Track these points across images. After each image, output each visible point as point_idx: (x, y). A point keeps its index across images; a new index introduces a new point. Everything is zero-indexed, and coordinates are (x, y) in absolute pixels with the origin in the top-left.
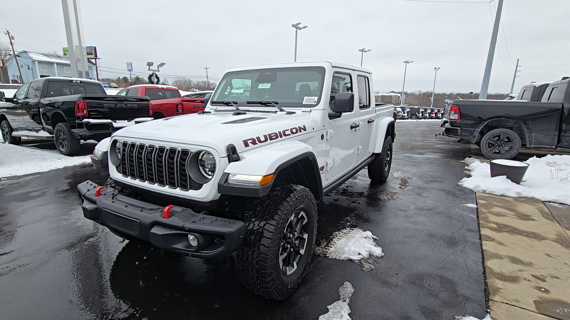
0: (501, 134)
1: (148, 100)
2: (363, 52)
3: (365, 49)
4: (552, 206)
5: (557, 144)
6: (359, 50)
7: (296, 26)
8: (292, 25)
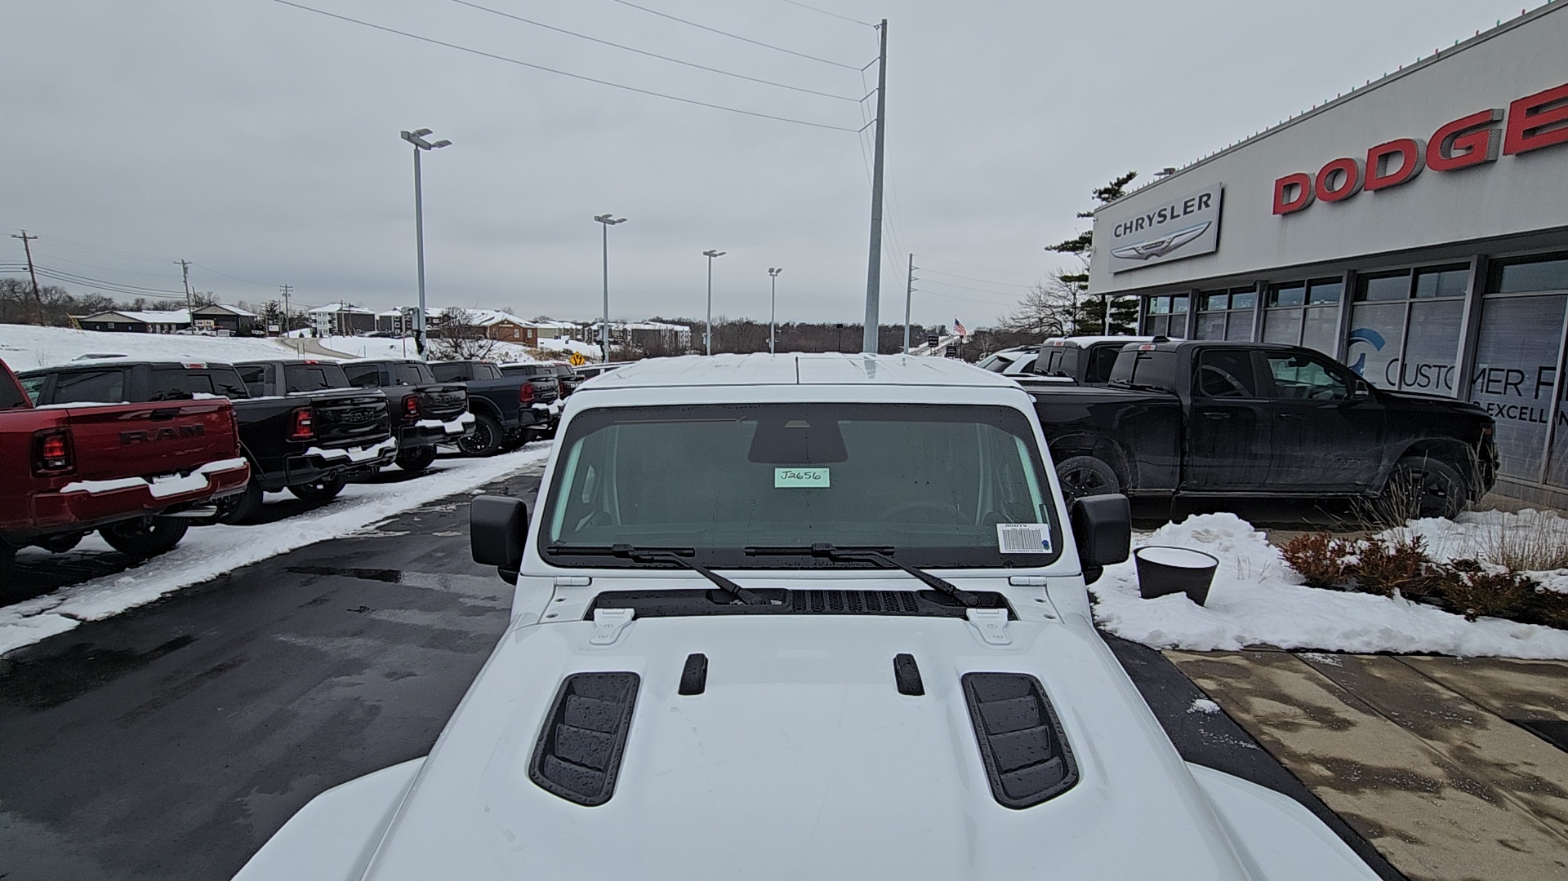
0: (1082, 470)
2: (605, 223)
3: (610, 216)
4: (1318, 663)
5: (1180, 484)
6: (595, 217)
7: (415, 138)
8: (402, 132)
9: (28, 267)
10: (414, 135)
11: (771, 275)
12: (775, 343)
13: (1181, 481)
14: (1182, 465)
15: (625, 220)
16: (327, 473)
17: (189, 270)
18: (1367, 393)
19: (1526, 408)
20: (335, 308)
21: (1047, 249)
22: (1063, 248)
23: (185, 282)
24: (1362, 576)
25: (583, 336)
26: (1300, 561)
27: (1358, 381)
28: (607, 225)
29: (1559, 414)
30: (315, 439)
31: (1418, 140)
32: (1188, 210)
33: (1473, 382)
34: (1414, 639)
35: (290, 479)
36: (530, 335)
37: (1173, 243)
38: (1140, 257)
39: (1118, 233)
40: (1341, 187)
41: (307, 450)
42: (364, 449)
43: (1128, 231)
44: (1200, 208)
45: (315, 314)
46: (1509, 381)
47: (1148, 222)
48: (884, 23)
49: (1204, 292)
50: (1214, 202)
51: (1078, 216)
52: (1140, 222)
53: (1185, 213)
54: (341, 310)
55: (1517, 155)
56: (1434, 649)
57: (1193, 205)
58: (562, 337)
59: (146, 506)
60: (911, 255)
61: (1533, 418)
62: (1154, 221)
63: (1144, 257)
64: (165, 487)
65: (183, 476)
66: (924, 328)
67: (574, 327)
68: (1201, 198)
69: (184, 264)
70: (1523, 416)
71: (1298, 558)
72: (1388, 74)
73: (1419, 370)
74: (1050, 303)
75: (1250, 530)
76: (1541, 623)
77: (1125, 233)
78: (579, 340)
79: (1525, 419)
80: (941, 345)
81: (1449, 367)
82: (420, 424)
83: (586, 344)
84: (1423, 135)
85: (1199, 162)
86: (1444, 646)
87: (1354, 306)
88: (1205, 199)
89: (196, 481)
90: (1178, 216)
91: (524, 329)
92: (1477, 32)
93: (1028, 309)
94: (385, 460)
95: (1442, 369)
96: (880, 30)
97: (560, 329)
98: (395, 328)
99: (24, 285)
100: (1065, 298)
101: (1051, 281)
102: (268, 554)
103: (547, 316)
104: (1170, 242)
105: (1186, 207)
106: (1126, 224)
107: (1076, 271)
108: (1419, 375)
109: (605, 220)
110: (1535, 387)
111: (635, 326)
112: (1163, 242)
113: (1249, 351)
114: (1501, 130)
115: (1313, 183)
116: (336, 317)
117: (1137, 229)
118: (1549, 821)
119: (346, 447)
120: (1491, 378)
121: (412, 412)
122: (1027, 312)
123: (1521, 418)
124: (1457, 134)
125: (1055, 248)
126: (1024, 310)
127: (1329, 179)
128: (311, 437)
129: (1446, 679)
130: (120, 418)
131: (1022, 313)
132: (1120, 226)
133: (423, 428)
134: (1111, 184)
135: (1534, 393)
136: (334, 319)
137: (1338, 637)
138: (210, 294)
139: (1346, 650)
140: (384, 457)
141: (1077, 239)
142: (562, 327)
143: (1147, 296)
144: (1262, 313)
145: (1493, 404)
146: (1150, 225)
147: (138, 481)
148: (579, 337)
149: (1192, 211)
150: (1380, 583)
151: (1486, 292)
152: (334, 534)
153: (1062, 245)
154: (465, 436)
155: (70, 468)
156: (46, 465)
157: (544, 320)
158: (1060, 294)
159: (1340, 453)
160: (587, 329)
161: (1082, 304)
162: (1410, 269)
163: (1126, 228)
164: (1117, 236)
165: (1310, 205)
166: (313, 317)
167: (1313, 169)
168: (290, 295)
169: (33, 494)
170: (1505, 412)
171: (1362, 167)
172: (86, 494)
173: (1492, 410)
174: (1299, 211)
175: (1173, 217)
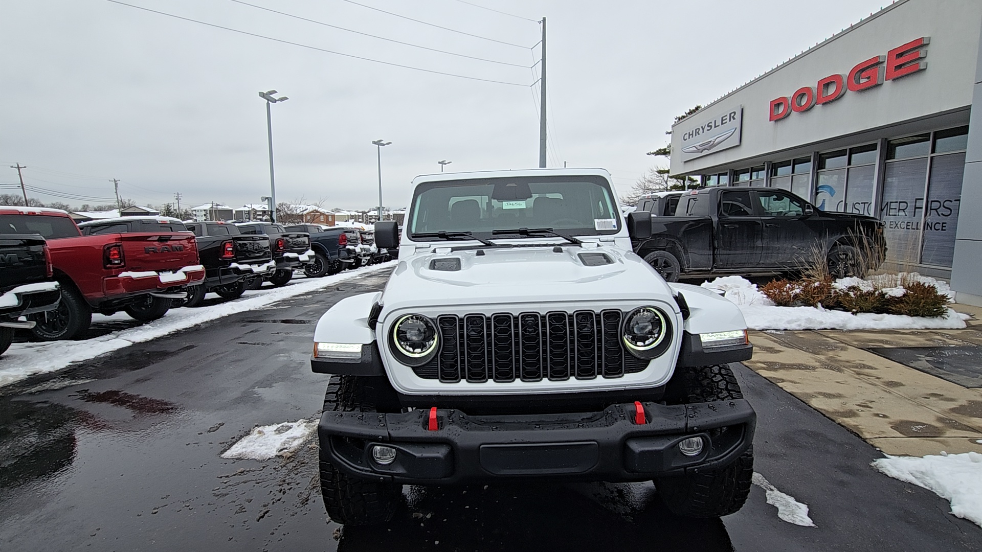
0: (659, 258)
1: (42, 243)
3: (382, 140)
4: (773, 334)
5: (713, 265)
6: (373, 142)
7: (267, 96)
8: (260, 93)
9: (20, 185)
10: (266, 94)
13: (713, 263)
14: (714, 254)
15: (390, 143)
16: (242, 277)
17: (118, 185)
18: (812, 211)
19: (909, 222)
20: (208, 207)
21: (648, 154)
22: (658, 153)
23: (116, 192)
24: (802, 298)
25: (363, 220)
26: (771, 294)
27: (806, 205)
28: (380, 146)
29: (926, 224)
30: (235, 259)
31: (844, 75)
32: (724, 122)
33: (882, 210)
34: (823, 322)
35: (221, 281)
36: (330, 219)
37: (716, 142)
38: (698, 151)
39: (685, 138)
40: (805, 102)
41: (230, 264)
42: (259, 266)
43: (691, 136)
44: (730, 120)
45: (195, 211)
46: (900, 208)
47: (702, 130)
48: (544, 19)
49: (737, 171)
50: (738, 116)
51: (667, 134)
52: (697, 130)
53: (722, 124)
54: (212, 207)
55: (893, 80)
56: (833, 326)
57: (726, 119)
58: (350, 220)
59: (158, 287)
61: (913, 227)
62: (705, 130)
63: (700, 151)
64: (167, 277)
65: (174, 273)
67: (357, 214)
68: (730, 114)
69: (115, 181)
70: (908, 227)
71: (770, 292)
72: (827, 39)
73: (854, 205)
74: (651, 187)
75: (748, 284)
76: (889, 313)
77: (689, 138)
78: (360, 222)
79: (909, 229)
81: (869, 203)
82: (286, 255)
83: (365, 224)
84: (845, 72)
85: (729, 94)
86: (838, 325)
87: (818, 172)
88: (732, 115)
89: (180, 276)
90: (719, 126)
91: (326, 215)
92: (871, 14)
93: (638, 192)
94: (270, 272)
95: (866, 204)
96: (542, 24)
97: (348, 216)
98: (246, 218)
99: (14, 198)
100: (660, 184)
101: (651, 174)
102: (217, 317)
103: (339, 208)
104: (714, 142)
105: (722, 120)
106: (689, 133)
107: (666, 167)
108: (854, 209)
109: (379, 143)
110: (913, 211)
111: (395, 212)
112: (710, 142)
113: (748, 191)
114: (884, 67)
115: (790, 102)
116: (208, 212)
117: (696, 135)
118: (862, 376)
119: (250, 264)
120: (891, 207)
121: (281, 248)
122: (637, 193)
123: (907, 228)
124: (863, 70)
125: (653, 154)
126: (636, 192)
127: (798, 100)
128: (233, 257)
129: (835, 337)
130: (148, 239)
131: (634, 194)
132: (687, 134)
133: (288, 257)
134: (686, 113)
135: (913, 213)
136: (208, 213)
137: (784, 323)
138: (129, 200)
139: (788, 329)
140: (269, 271)
141: (665, 148)
142: (349, 214)
143: (705, 175)
144: (769, 180)
145: (893, 222)
146: (703, 132)
147: (153, 273)
148: (360, 220)
149: (726, 122)
150: (810, 300)
151: (887, 159)
152: (250, 308)
153: (657, 151)
154: (310, 263)
155: (123, 264)
156: (110, 262)
157: (338, 210)
158: (657, 181)
159: (800, 245)
160: (365, 215)
161: (671, 187)
162: (846, 150)
163: (689, 135)
164: (685, 140)
165: (789, 115)
166: (194, 213)
167: (789, 94)
168: (180, 199)
169: (104, 278)
170: (898, 225)
171: (815, 91)
172: (130, 278)
173: (892, 225)
174: (782, 119)
175: (715, 127)
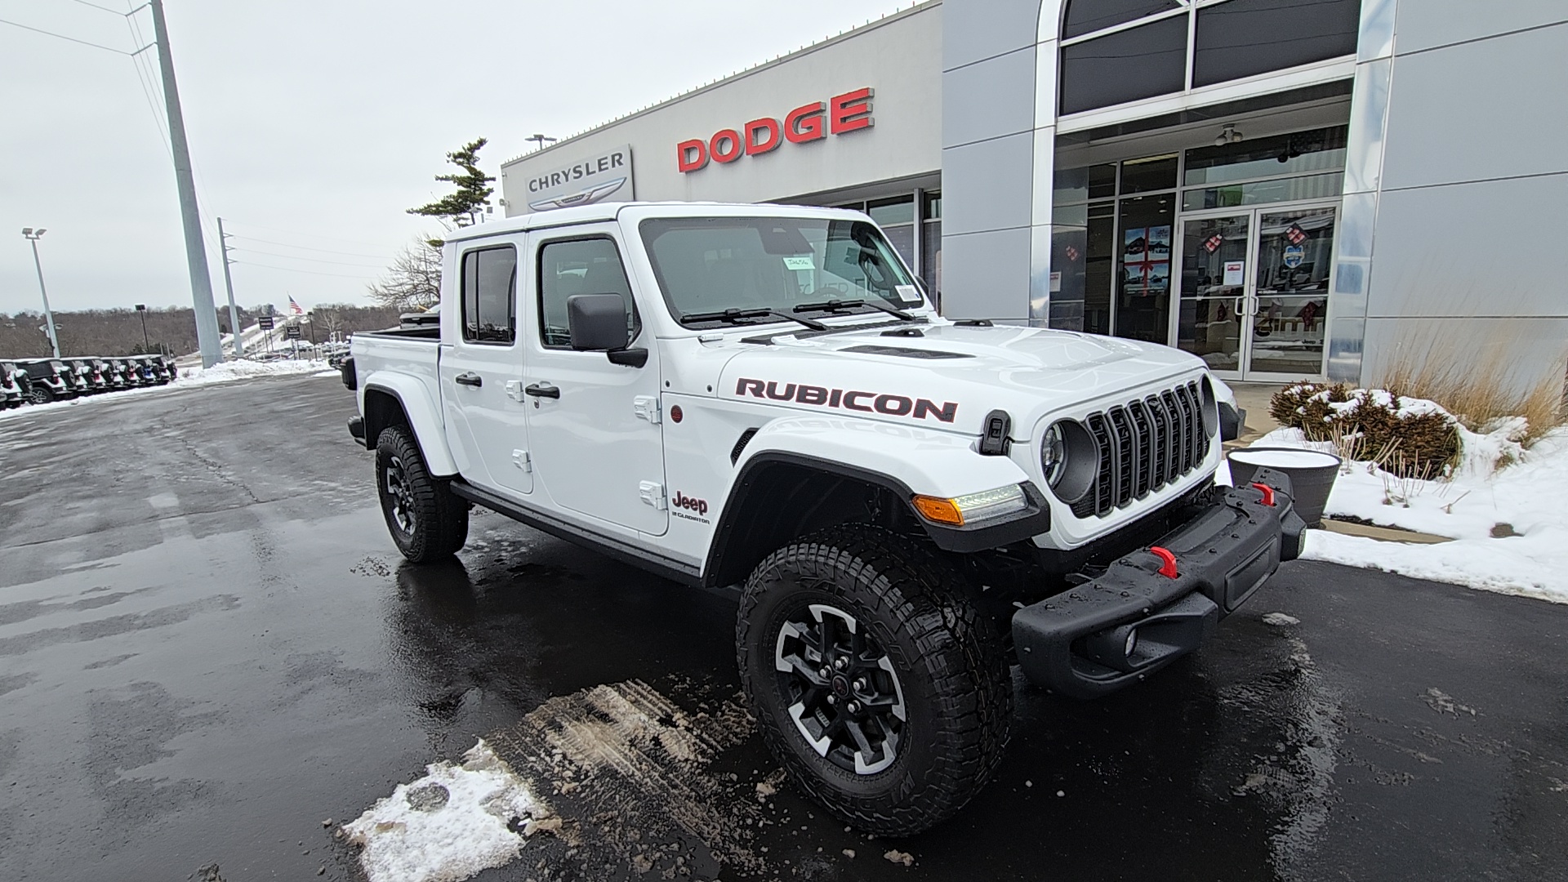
11: (27, 238)
12: (56, 330)
21: (409, 212)
22: (427, 211)
31: (778, 119)
32: (603, 167)
37: (592, 197)
39: (533, 188)
40: (728, 151)
43: (544, 185)
44: (613, 165)
47: (564, 178)
50: (626, 160)
51: (437, 179)
52: (556, 177)
53: (600, 169)
55: (838, 134)
57: (606, 163)
60: (219, 220)
62: (570, 177)
66: (244, 309)
68: (613, 157)
74: (421, 269)
77: (541, 188)
80: (277, 326)
84: (780, 116)
88: (617, 158)
90: (594, 172)
93: (399, 276)
101: (419, 246)
104: (590, 196)
105: (600, 164)
106: (540, 180)
112: (583, 196)
114: (827, 117)
115: (707, 148)
117: (553, 184)
122: (398, 279)
124: (801, 118)
125: (418, 212)
126: (395, 277)
127: (719, 146)
131: (394, 279)
132: (535, 181)
134: (464, 148)
141: (440, 203)
146: (567, 180)
149: (607, 168)
153: (425, 208)
158: (430, 259)
163: (541, 183)
164: (533, 190)
165: (706, 166)
167: (705, 138)
171: (742, 136)
174: (699, 170)
175: (588, 173)
